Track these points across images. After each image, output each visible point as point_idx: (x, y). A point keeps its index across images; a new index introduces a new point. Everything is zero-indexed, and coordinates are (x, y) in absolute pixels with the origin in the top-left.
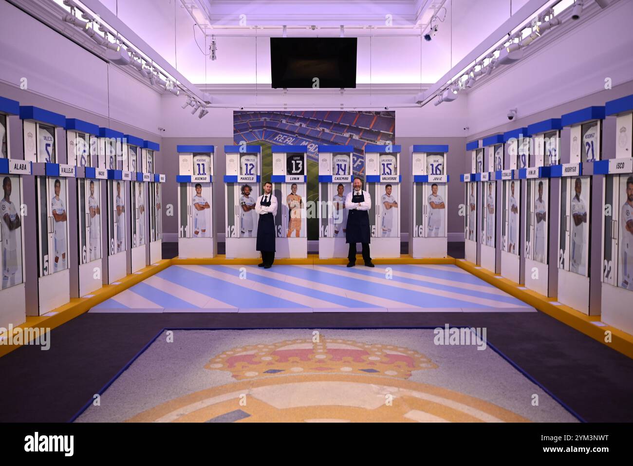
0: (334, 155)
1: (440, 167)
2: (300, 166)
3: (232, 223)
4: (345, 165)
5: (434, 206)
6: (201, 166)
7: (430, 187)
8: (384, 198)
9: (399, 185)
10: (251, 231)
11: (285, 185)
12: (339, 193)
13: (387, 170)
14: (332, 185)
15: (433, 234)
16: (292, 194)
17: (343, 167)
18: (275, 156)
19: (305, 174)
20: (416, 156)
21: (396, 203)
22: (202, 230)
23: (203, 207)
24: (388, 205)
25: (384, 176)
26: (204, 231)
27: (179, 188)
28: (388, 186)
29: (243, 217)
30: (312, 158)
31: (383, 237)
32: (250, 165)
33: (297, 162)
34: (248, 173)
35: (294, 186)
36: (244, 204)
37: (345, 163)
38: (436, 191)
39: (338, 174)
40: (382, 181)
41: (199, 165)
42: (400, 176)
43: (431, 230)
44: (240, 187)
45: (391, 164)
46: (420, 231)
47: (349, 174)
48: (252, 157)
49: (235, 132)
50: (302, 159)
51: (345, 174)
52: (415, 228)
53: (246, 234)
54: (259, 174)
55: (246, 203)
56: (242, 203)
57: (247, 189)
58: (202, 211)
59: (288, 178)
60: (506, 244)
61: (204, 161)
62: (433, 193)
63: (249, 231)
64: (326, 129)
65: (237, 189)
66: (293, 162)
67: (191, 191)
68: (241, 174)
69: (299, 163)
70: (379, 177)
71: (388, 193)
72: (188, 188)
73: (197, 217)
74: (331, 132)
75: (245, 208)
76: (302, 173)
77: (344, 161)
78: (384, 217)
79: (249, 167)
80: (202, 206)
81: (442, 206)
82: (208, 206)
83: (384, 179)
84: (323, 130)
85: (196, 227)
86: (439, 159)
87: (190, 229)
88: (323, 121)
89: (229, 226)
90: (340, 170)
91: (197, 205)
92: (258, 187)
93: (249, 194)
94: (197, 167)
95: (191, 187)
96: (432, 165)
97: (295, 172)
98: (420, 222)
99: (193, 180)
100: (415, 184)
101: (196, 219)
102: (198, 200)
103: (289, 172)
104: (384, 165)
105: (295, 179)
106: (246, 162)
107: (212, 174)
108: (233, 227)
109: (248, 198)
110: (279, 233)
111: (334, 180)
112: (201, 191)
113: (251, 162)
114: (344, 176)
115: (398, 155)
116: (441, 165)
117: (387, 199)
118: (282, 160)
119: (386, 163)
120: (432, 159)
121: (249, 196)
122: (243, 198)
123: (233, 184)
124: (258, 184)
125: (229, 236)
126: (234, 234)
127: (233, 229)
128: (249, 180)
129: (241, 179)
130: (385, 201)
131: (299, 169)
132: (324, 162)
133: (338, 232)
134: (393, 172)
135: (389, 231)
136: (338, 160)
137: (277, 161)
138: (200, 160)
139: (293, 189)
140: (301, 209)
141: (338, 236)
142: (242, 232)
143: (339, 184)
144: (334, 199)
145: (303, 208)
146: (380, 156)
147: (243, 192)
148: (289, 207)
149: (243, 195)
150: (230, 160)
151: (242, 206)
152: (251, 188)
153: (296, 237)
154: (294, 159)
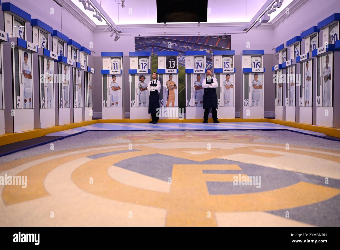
0: (195, 58)
1: (259, 64)
2: (174, 64)
3: (133, 98)
4: (201, 63)
5: (256, 87)
6: (116, 65)
7: (253, 75)
8: (225, 83)
9: (234, 75)
10: (145, 103)
11: (165, 75)
12: (197, 80)
13: (227, 66)
14: (193, 75)
15: (255, 105)
16: (169, 80)
17: (200, 65)
18: (159, 58)
19: (177, 68)
20: (244, 58)
21: (232, 86)
22: (116, 102)
23: (116, 89)
24: (227, 86)
25: (225, 69)
26: (117, 103)
27: (102, 78)
28: (228, 75)
29: (140, 95)
30: (181, 64)
31: (225, 106)
32: (144, 64)
33: (173, 61)
34: (143, 68)
35: (171, 76)
36: (141, 87)
37: (201, 62)
38: (257, 78)
39: (197, 68)
40: (223, 72)
42: (235, 69)
43: (254, 102)
44: (139, 77)
45: (229, 62)
46: (247, 102)
47: (204, 68)
48: (145, 59)
49: (136, 49)
50: (175, 60)
51: (201, 68)
52: (244, 101)
53: (142, 105)
54: (150, 69)
55: (142, 86)
56: (140, 86)
57: (143, 78)
58: (116, 91)
59: (167, 71)
60: (303, 102)
61: (117, 61)
62: (255, 79)
63: (144, 103)
64: (189, 47)
65: (137, 78)
66: (170, 62)
67: (109, 79)
68: (139, 68)
69: (174, 62)
70: (222, 69)
71: (228, 80)
72: (108, 77)
73: (113, 95)
74: (192, 48)
75: (141, 89)
76: (175, 68)
77: (201, 61)
78: (225, 94)
79: (144, 65)
80: (116, 88)
81: (260, 87)
82: (119, 88)
84: (188, 47)
85: (112, 101)
86: (258, 58)
87: (109, 102)
88: (187, 42)
89: (132, 100)
90: (198, 66)
91: (113, 88)
92: (149, 76)
93: (144, 81)
94: (113, 65)
95: (109, 77)
96: (254, 63)
97: (171, 68)
98: (247, 97)
99: (111, 72)
100: (244, 74)
101: (113, 96)
102: (113, 85)
103: (168, 67)
104: (225, 63)
105: (171, 71)
106: (142, 62)
107: (122, 69)
108: (134, 100)
109: (143, 83)
110: (162, 104)
111: (194, 72)
112: (115, 79)
113: (145, 62)
114: (201, 69)
115: (234, 57)
116: (259, 62)
117: (227, 83)
118: (163, 60)
119: (226, 62)
120: (254, 59)
122: (140, 83)
123: (135, 74)
124: (149, 74)
125: (132, 106)
126: (135, 105)
127: (134, 102)
128: (143, 72)
129: (139, 72)
130: (225, 84)
131: (174, 65)
132: (189, 62)
133: (197, 103)
134: (230, 67)
135: (228, 103)
136: (197, 60)
137: (160, 61)
138: (115, 61)
139: (170, 78)
140: (175, 90)
141: (197, 106)
142: (140, 103)
143: (198, 74)
144: (195, 83)
145: (176, 89)
146: (222, 57)
147: (140, 79)
148: (168, 88)
149: (140, 81)
150: (132, 61)
151: (139, 88)
152: (145, 77)
153: (172, 106)
154: (170, 60)
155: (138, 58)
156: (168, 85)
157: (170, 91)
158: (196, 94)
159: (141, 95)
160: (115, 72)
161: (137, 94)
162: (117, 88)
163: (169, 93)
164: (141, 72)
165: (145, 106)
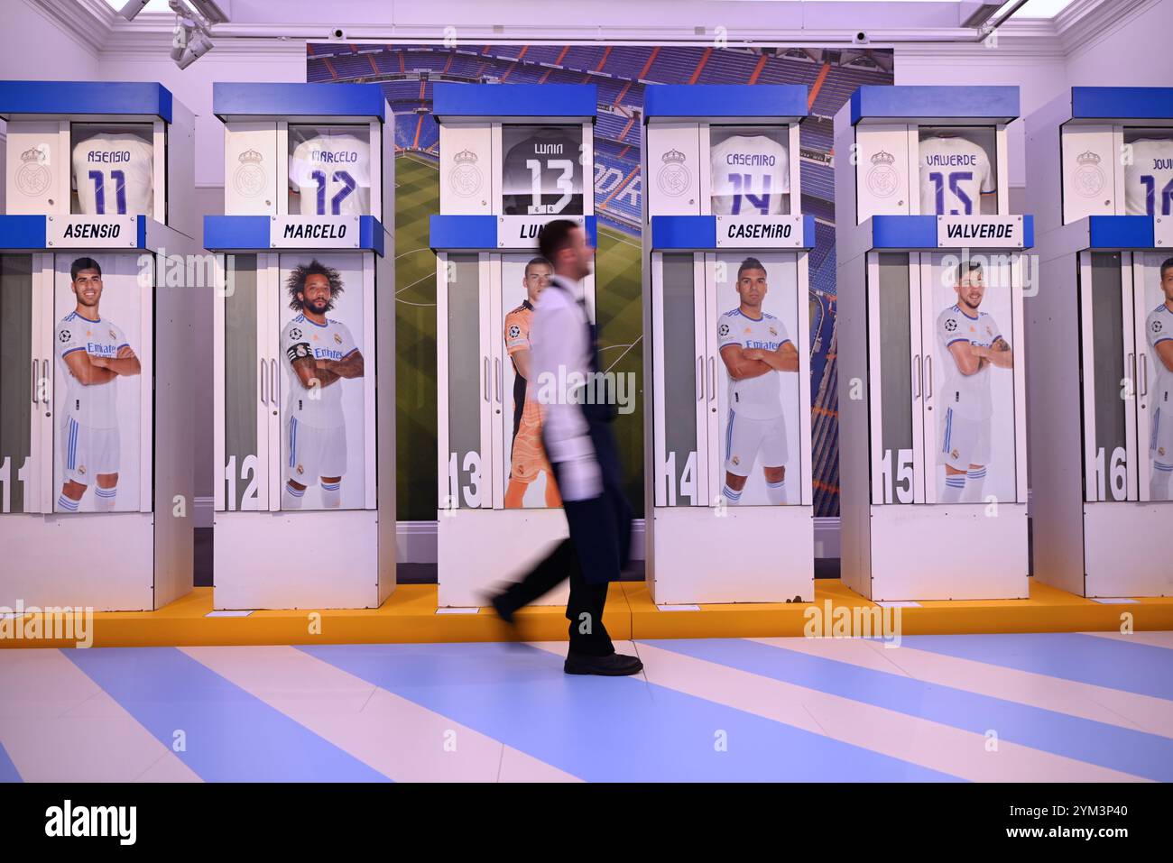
0: (716, 140)
2: (564, 183)
3: (243, 441)
4: (767, 180)
6: (110, 185)
7: (1157, 271)
8: (951, 325)
10: (338, 479)
11: (496, 264)
12: (743, 302)
13: (951, 201)
14: (712, 263)
16: (527, 305)
17: (759, 189)
18: (452, 139)
19: (589, 212)
21: (1004, 348)
22: (100, 477)
23: (105, 370)
24: (969, 354)
26: (109, 481)
29: (297, 414)
31: (951, 502)
32: (337, 177)
33: (552, 164)
34: (327, 209)
35: (539, 270)
36: (301, 352)
37: (767, 169)
39: (736, 211)
40: (943, 241)
41: (97, 176)
44: (287, 274)
45: (968, 176)
46: (1115, 472)
47: (787, 212)
48: (343, 145)
50: (573, 154)
51: (766, 212)
52: (1094, 463)
53: (314, 493)
54: (375, 213)
55: (313, 347)
56: (294, 348)
57: (319, 282)
58: (102, 389)
61: (124, 157)
62: (1169, 298)
63: (325, 480)
65: (271, 283)
66: (534, 165)
67: (50, 292)
68: (291, 211)
69: (562, 170)
71: (968, 302)
72: (36, 276)
73: (77, 416)
75: (308, 373)
76: (574, 209)
77: (763, 160)
78: (950, 412)
79: (333, 189)
80: (102, 364)
82: (132, 364)
83: (956, 231)
84: (635, 113)
85: (70, 462)
87: (44, 472)
88: (635, 82)
89: (233, 459)
90: (747, 203)
91: (78, 360)
92: (369, 274)
93: (328, 307)
94: (88, 185)
95: (50, 274)
96: (1149, 181)
98: (1112, 433)
99: (56, 237)
100: (1086, 260)
101: (74, 427)
102: (81, 334)
104: (936, 177)
106: (319, 167)
108: (249, 461)
109: (323, 324)
110: (467, 489)
111: (723, 241)
112: (98, 293)
113: (341, 167)
114: (769, 223)
115: (1002, 137)
117: (964, 328)
118: (484, 155)
119: (946, 172)
120: (1148, 155)
121: (328, 315)
122: (299, 326)
123: (255, 255)
124: (369, 259)
125: (232, 505)
126: (255, 495)
127: (251, 471)
128: (323, 236)
129: (289, 234)
130: (954, 335)
132: (674, 167)
133: (743, 479)
134: (976, 207)
135: (973, 476)
136: (736, 157)
137: (458, 162)
138: (102, 157)
139: (534, 284)
141: (742, 501)
142: (292, 483)
143: (744, 258)
144: (723, 330)
146: (920, 140)
147: (300, 296)
148: (515, 366)
149: (300, 312)
150: (242, 157)
151: (292, 362)
152: (336, 276)
153: (546, 506)
154: (536, 152)
155: (283, 134)
156: (520, 342)
157: (529, 388)
158: (732, 414)
159: (304, 418)
160: (95, 231)
161: (273, 407)
162: (109, 360)
163: (529, 400)
164: (301, 234)
165: (332, 507)
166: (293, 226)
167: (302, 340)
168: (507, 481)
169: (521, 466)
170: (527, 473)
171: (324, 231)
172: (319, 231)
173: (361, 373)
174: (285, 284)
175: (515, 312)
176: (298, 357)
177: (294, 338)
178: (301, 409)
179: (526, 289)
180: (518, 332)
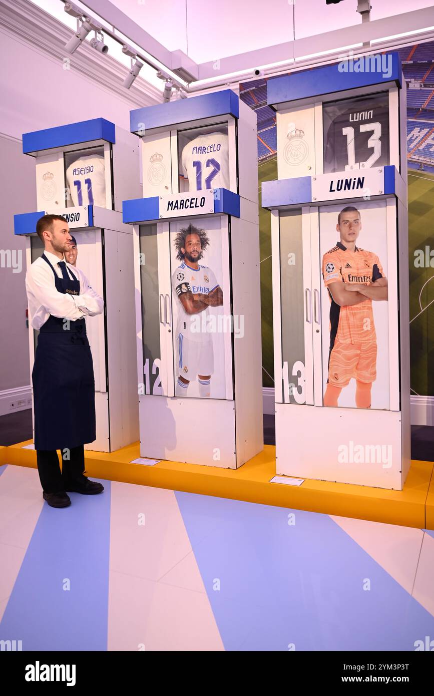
3: (152, 350)
6: (84, 187)
10: (208, 377)
11: (314, 215)
16: (340, 246)
18: (286, 124)
32: (209, 163)
33: (364, 128)
35: (350, 216)
36: (184, 289)
41: (78, 183)
44: (174, 235)
48: (212, 140)
50: (382, 117)
53: (194, 386)
55: (191, 285)
56: (180, 286)
57: (194, 239)
61: (90, 169)
63: (201, 377)
65: (165, 242)
66: (348, 132)
75: (189, 304)
76: (380, 163)
89: (147, 361)
93: (200, 256)
106: (198, 158)
108: (156, 363)
109: (197, 269)
110: (295, 389)
113: (211, 156)
121: (200, 262)
122: (182, 271)
123: (155, 225)
124: (224, 219)
125: (148, 392)
126: (161, 385)
127: (157, 369)
128: (191, 207)
129: (170, 207)
131: (372, 150)
137: (290, 139)
138: (80, 172)
139: (345, 229)
140: (375, 304)
142: (181, 378)
145: (386, 298)
147: (183, 250)
148: (330, 296)
149: (183, 262)
150: (152, 159)
151: (179, 296)
152: (204, 234)
153: (356, 407)
154: (350, 121)
155: (174, 138)
156: (335, 276)
157: (343, 313)
159: (187, 333)
161: (170, 328)
163: (342, 322)
164: (177, 207)
165: (206, 397)
166: (173, 202)
167: (184, 281)
168: (325, 385)
169: (336, 374)
170: (341, 380)
171: (191, 203)
172: (188, 204)
173: (222, 303)
174: (173, 243)
175: (330, 252)
176: (182, 293)
177: (179, 280)
178: (185, 328)
179: (339, 233)
180: (333, 268)
